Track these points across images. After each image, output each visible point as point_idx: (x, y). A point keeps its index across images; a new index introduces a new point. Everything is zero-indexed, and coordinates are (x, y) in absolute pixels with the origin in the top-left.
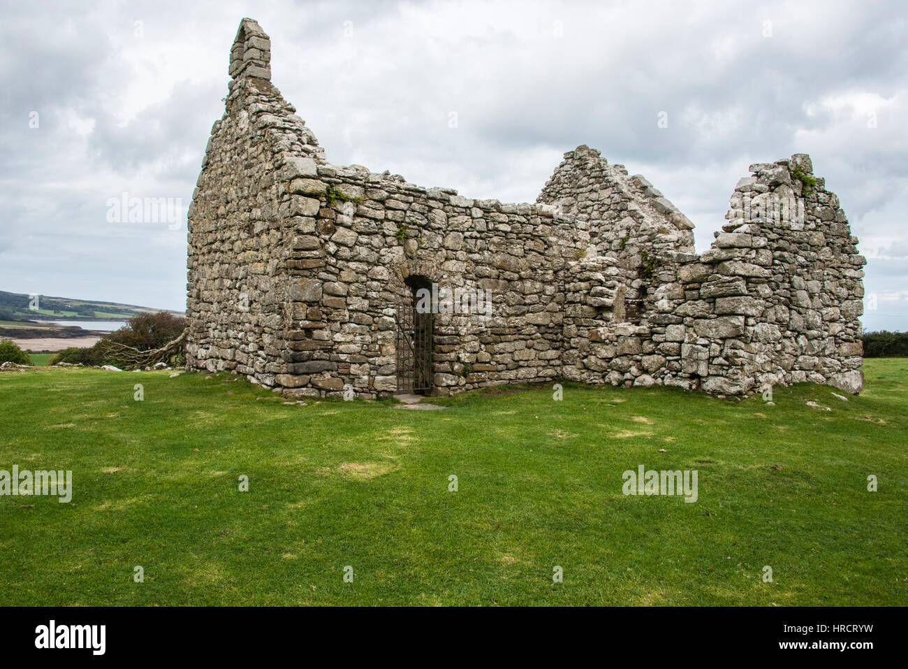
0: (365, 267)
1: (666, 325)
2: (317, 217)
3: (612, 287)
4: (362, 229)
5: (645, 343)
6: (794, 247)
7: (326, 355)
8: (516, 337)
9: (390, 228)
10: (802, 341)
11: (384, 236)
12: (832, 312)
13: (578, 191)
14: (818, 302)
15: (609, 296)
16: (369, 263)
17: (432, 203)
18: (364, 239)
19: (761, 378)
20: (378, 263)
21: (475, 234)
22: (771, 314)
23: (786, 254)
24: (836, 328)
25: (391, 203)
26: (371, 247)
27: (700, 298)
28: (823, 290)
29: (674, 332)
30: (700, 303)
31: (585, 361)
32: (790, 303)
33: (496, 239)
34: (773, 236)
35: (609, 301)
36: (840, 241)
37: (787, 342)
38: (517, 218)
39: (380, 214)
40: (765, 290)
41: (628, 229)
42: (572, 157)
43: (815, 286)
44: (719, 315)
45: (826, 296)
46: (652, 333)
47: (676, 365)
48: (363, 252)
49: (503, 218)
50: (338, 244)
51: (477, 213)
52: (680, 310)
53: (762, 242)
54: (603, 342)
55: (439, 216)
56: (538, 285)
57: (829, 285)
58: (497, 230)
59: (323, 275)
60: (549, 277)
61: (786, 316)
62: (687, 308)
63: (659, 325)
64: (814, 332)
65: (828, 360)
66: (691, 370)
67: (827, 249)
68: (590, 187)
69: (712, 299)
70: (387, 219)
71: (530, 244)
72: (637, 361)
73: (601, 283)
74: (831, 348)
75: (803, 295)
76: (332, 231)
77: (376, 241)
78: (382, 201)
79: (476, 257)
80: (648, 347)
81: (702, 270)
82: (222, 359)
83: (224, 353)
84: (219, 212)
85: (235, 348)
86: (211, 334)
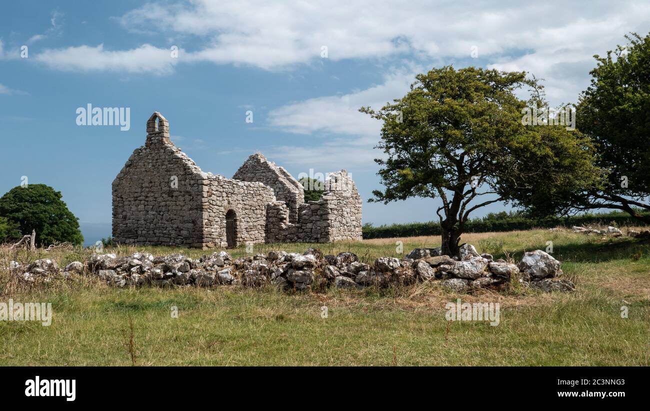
0: (218, 207)
1: (307, 224)
2: (208, 192)
3: (286, 212)
4: (218, 195)
5: (299, 229)
6: (343, 199)
7: (210, 236)
8: (255, 229)
9: (225, 195)
10: (345, 227)
11: (223, 197)
12: (354, 218)
13: (257, 172)
14: (349, 215)
15: (285, 214)
16: (219, 206)
17: (234, 185)
18: (218, 198)
19: (335, 238)
20: (221, 206)
21: (245, 195)
22: (337, 220)
23: (341, 201)
24: (354, 223)
25: (224, 186)
26: (220, 201)
27: (317, 215)
28: (351, 211)
29: (309, 225)
30: (317, 216)
31: (277, 236)
32: (342, 216)
33: (250, 196)
34: (338, 196)
35: (285, 216)
36: (355, 196)
37: (341, 227)
38: (255, 189)
39: (222, 190)
40: (335, 212)
41: (280, 188)
42: (253, 158)
43: (348, 210)
44: (324, 220)
45: (351, 213)
46: (302, 226)
47: (310, 236)
48: (218, 203)
49: (251, 189)
50: (213, 200)
51: (245, 188)
52: (311, 219)
53: (335, 198)
54: (284, 230)
55: (236, 189)
56: (261, 211)
57: (353, 210)
58: (250, 193)
59: (209, 210)
60: (264, 208)
61: (341, 220)
62: (313, 218)
63: (304, 224)
64: (348, 225)
65: (352, 233)
66: (315, 237)
67: (351, 198)
68: (261, 171)
69: (321, 215)
70: (223, 192)
71: (258, 197)
72: (297, 235)
73: (281, 210)
74: (353, 229)
75: (345, 213)
76: (210, 196)
77: (221, 199)
78: (222, 186)
79: (245, 202)
80: (300, 230)
81: (318, 207)
82: (149, 241)
83: (151, 239)
84: (143, 185)
85: (160, 236)
86: (140, 232)
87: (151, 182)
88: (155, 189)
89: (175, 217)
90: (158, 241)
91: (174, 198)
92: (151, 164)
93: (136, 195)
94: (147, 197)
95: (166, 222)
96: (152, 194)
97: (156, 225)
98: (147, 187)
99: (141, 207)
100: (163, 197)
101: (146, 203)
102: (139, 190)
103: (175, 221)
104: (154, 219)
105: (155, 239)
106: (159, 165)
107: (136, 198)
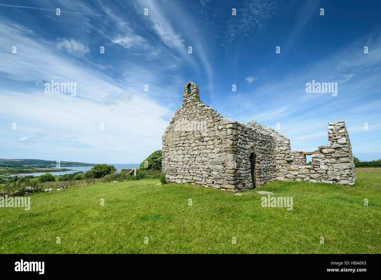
1: (320, 165)
5: (311, 171)
30: (333, 159)
46: (314, 168)
62: (328, 161)
63: (317, 165)
80: (313, 171)
82: (185, 179)
83: (187, 178)
84: (181, 135)
85: (193, 176)
86: (179, 171)
87: (187, 132)
88: (189, 137)
89: (206, 159)
90: (193, 180)
91: (205, 143)
92: (187, 118)
93: (176, 143)
94: (184, 144)
95: (198, 164)
96: (188, 141)
97: (190, 166)
98: (184, 136)
99: (180, 152)
100: (195, 143)
101: (183, 148)
102: (178, 139)
103: (206, 162)
104: (189, 161)
105: (190, 178)
106: (192, 118)
107: (176, 145)
